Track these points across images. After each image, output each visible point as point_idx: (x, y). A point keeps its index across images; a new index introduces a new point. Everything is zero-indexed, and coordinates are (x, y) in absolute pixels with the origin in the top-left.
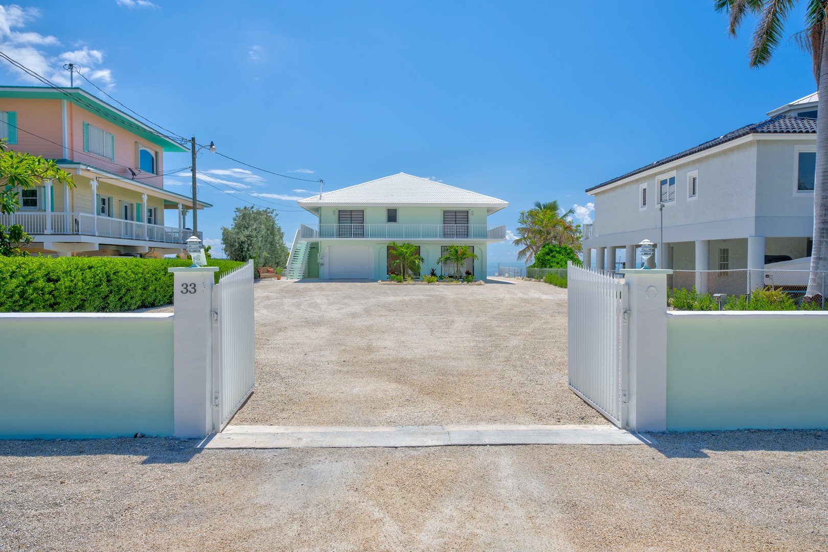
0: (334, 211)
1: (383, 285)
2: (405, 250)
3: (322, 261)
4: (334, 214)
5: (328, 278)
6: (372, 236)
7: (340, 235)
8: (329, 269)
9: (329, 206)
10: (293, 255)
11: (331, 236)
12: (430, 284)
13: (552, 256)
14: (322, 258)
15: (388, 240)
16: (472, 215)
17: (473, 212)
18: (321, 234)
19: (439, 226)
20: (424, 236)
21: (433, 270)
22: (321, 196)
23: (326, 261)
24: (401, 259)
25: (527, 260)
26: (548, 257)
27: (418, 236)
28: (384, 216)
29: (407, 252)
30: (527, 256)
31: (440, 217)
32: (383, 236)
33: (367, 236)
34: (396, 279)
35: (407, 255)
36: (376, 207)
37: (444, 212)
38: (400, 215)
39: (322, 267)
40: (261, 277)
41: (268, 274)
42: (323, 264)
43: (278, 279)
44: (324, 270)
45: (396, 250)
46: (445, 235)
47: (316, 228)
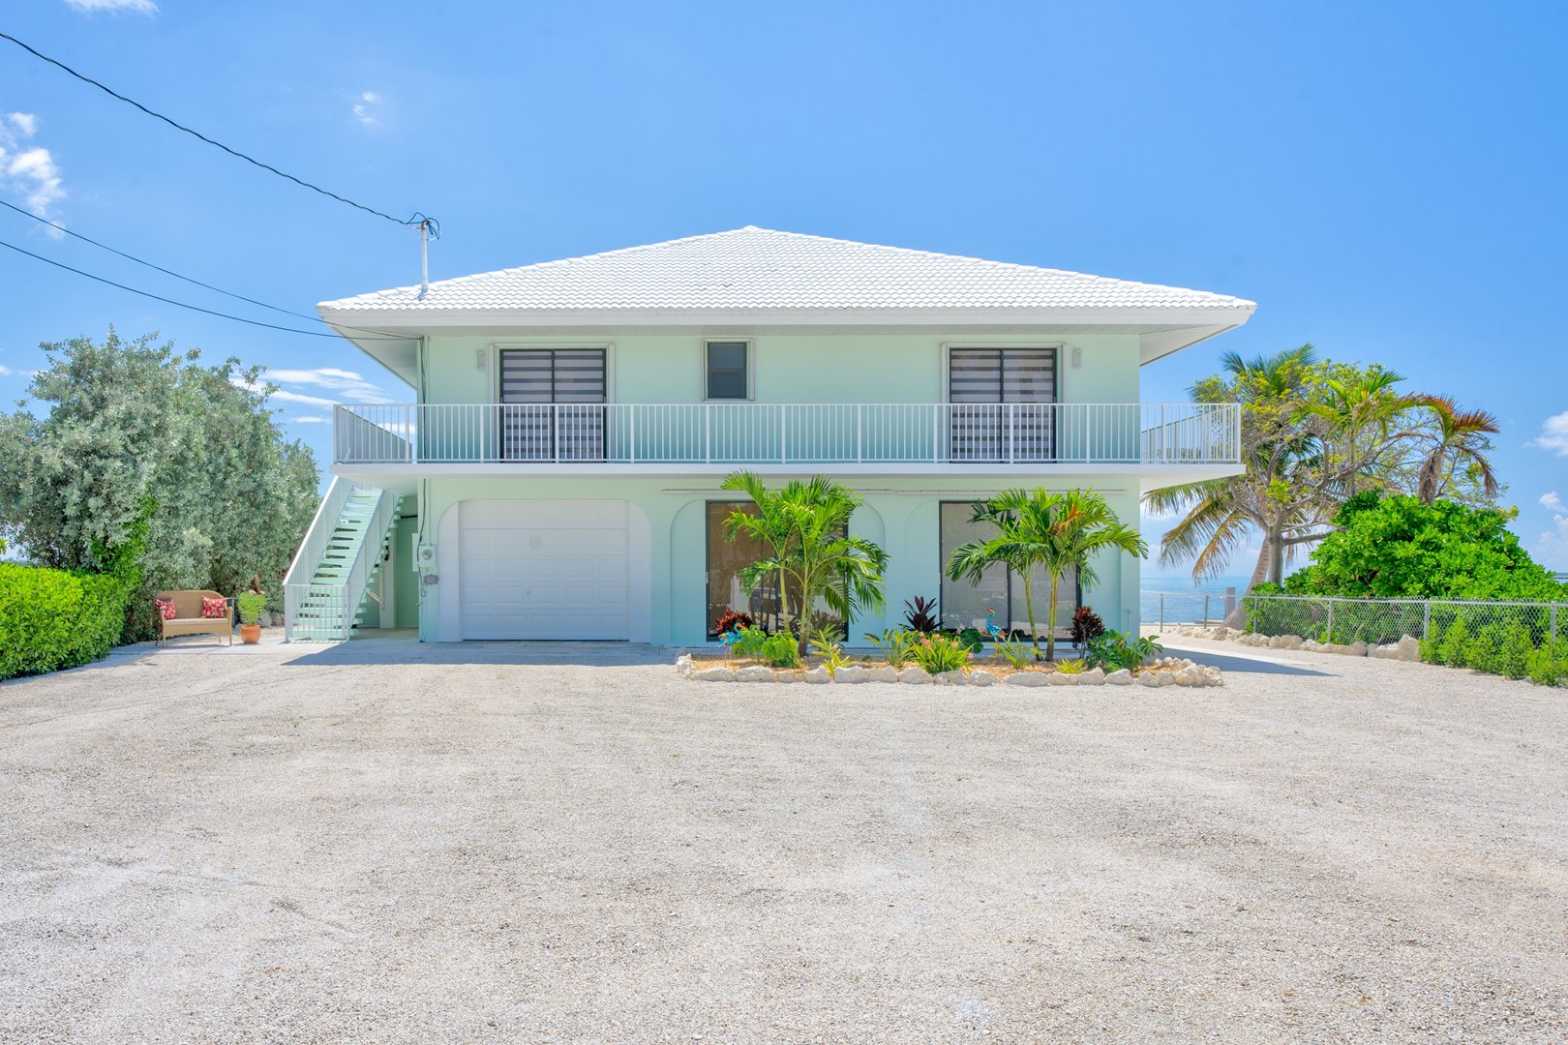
0: (481, 354)
1: (705, 684)
2: (807, 511)
3: (431, 563)
4: (480, 365)
5: (458, 639)
6: (645, 454)
7: (504, 450)
8: (462, 601)
9: (458, 330)
10: (325, 542)
11: (468, 455)
12: (940, 677)
13: (1425, 544)
14: (428, 554)
15: (713, 475)
16: (1076, 364)
17: (1077, 352)
18: (425, 454)
19: (932, 411)
20: (872, 454)
21: (920, 603)
22: (424, 291)
23: (449, 569)
24: (781, 553)
25: (1200, 565)
26: (1403, 550)
27: (848, 454)
28: (693, 370)
29: (809, 522)
30: (1201, 548)
31: (932, 370)
32: (693, 454)
33: (623, 457)
34: (763, 650)
35: (814, 533)
36: (656, 328)
37: (955, 353)
38: (761, 369)
39: (431, 589)
40: (166, 633)
41: (203, 620)
42: (434, 579)
43: (248, 642)
44: (436, 607)
45: (759, 515)
46: (958, 449)
47: (406, 429)
